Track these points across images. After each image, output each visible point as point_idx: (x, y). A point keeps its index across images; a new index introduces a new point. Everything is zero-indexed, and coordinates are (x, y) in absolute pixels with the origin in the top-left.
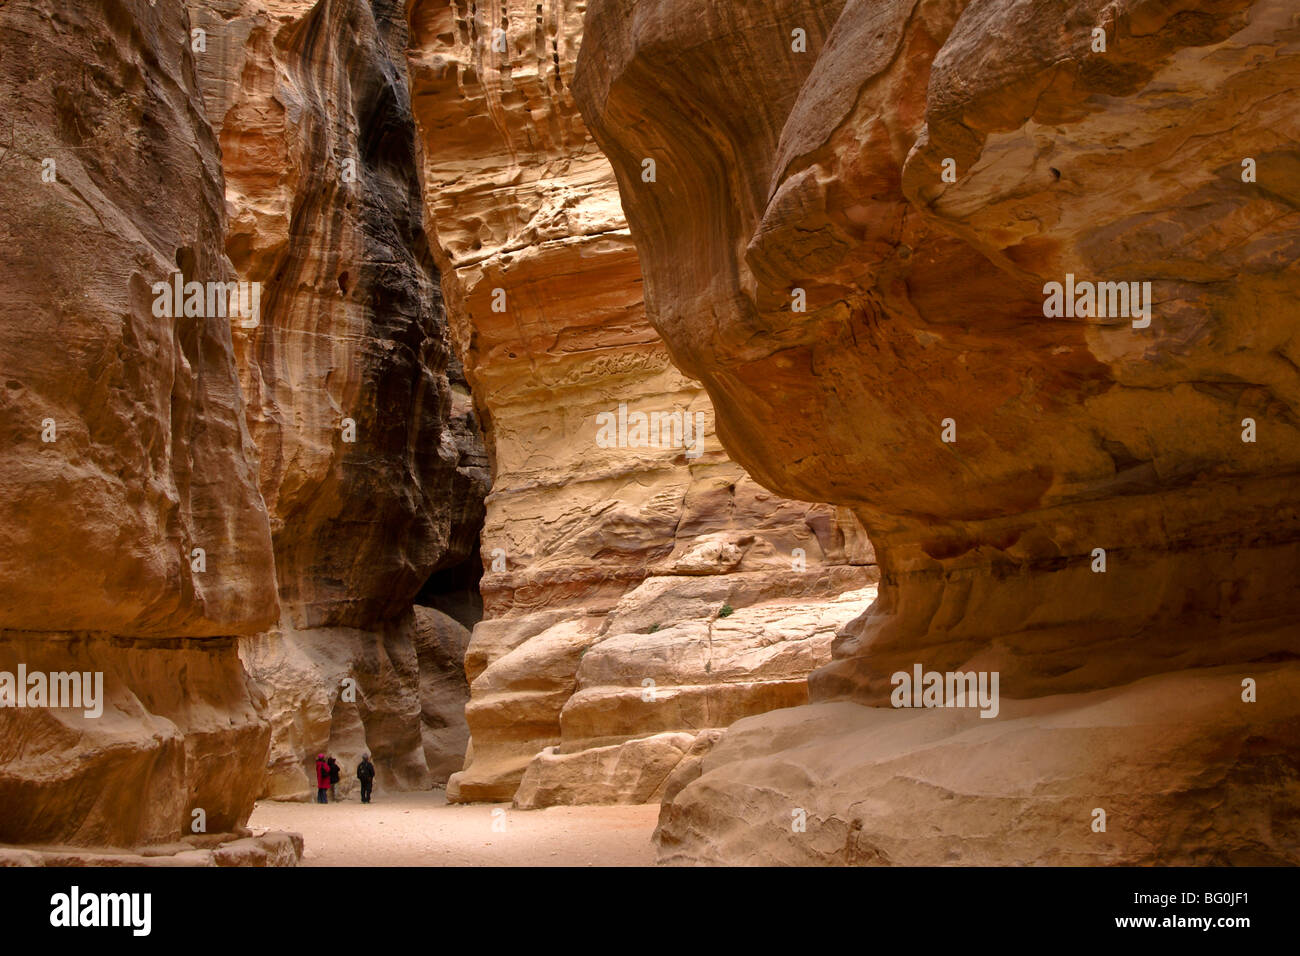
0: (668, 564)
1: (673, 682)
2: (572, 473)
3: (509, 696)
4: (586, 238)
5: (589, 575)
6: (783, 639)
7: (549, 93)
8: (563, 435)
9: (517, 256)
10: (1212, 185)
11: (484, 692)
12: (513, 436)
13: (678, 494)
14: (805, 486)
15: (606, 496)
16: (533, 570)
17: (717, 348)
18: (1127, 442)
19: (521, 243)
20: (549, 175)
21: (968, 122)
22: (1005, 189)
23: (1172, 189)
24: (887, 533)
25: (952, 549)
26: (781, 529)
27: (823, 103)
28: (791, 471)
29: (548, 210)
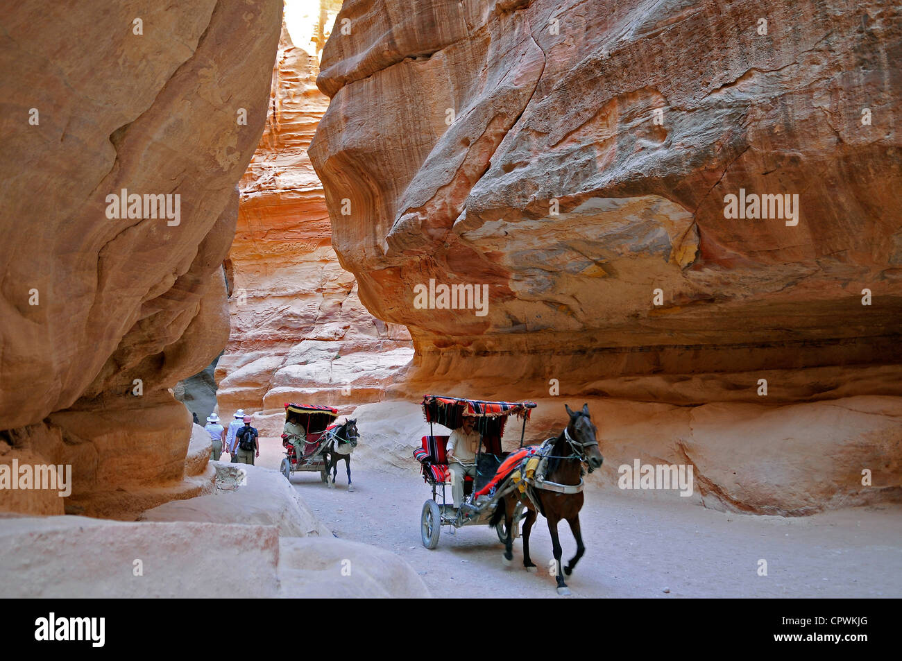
0: (312, 335)
1: (315, 386)
2: (270, 293)
3: (238, 389)
4: (284, 191)
5: (276, 337)
6: (363, 370)
7: (270, 124)
8: (266, 275)
9: (251, 196)
10: (557, 244)
11: (226, 387)
12: (242, 273)
13: (317, 305)
14: (392, 318)
15: (285, 304)
16: (250, 334)
17: (364, 264)
18: (518, 317)
19: (253, 190)
20: (267, 160)
21: (480, 216)
22: (488, 234)
23: (545, 243)
24: (420, 336)
25: (446, 344)
26: (361, 323)
27: (423, 191)
28: (388, 312)
29: (266, 177)
